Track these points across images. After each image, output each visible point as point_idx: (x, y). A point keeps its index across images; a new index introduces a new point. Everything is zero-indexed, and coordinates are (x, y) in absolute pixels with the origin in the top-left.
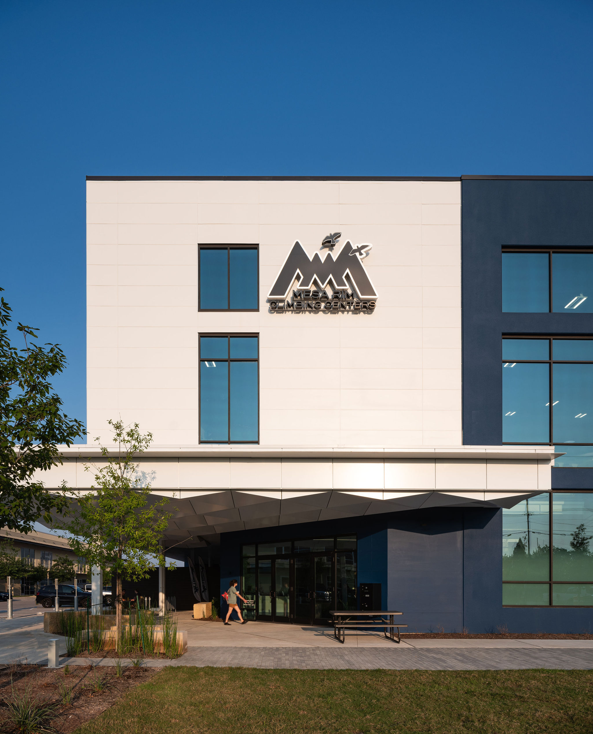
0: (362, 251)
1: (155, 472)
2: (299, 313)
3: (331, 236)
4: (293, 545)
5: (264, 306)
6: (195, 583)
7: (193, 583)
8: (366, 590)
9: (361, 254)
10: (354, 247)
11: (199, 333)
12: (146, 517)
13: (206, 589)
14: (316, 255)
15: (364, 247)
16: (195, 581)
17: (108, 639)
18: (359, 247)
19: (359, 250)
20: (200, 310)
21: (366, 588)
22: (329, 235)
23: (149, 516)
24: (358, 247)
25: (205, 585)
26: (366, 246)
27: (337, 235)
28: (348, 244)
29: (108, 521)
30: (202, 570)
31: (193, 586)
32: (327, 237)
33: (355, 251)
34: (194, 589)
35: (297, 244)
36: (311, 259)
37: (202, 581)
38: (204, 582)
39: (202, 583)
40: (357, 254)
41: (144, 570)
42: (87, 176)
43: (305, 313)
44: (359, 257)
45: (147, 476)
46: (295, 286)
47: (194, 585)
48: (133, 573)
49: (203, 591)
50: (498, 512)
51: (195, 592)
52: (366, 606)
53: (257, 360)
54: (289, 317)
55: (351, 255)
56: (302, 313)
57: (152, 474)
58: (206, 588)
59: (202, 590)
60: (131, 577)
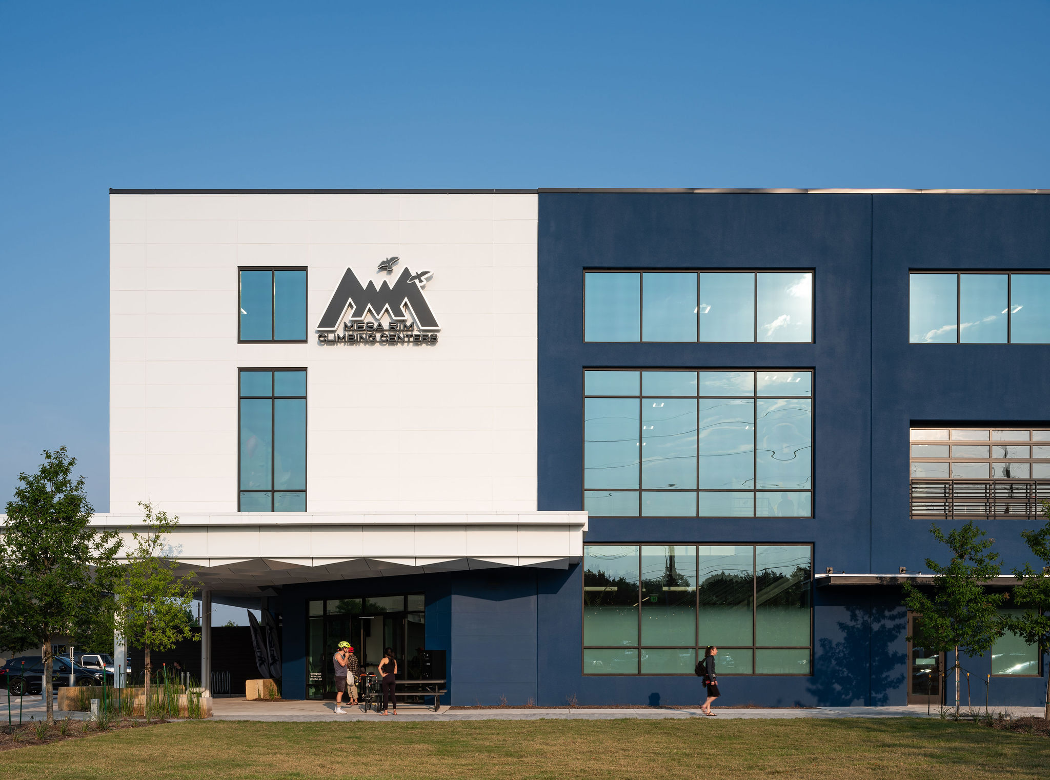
0: (422, 278)
1: (181, 546)
2: (353, 344)
3: (388, 261)
4: (364, 601)
5: (313, 337)
6: (259, 650)
7: (257, 650)
8: (427, 657)
9: (421, 281)
10: (413, 274)
11: (238, 368)
12: (173, 591)
13: (277, 660)
14: (371, 282)
15: (424, 273)
16: (259, 648)
17: (136, 706)
18: (419, 273)
19: (419, 276)
20: (240, 342)
21: (427, 655)
22: (385, 260)
23: (176, 591)
24: (417, 273)
25: (275, 655)
26: (427, 273)
27: (394, 260)
28: (406, 270)
29: (138, 598)
30: (269, 631)
31: (256, 656)
32: (383, 262)
33: (415, 278)
34: (259, 660)
35: (349, 270)
36: (364, 286)
37: (270, 647)
38: (274, 649)
39: (271, 650)
40: (417, 281)
41: (171, 641)
42: (110, 189)
43: (359, 345)
44: (419, 285)
45: (174, 549)
46: (347, 315)
47: (259, 654)
48: (161, 644)
49: (272, 664)
50: (577, 569)
51: (260, 665)
52: (427, 676)
53: (305, 398)
54: (342, 349)
55: (410, 282)
56: (356, 345)
57: (179, 547)
58: (276, 658)
59: (271, 661)
60: (159, 647)
